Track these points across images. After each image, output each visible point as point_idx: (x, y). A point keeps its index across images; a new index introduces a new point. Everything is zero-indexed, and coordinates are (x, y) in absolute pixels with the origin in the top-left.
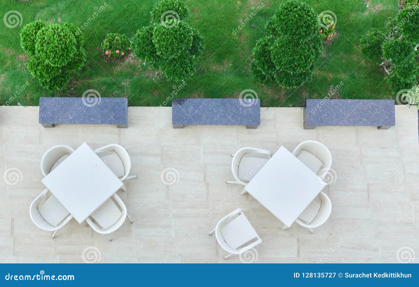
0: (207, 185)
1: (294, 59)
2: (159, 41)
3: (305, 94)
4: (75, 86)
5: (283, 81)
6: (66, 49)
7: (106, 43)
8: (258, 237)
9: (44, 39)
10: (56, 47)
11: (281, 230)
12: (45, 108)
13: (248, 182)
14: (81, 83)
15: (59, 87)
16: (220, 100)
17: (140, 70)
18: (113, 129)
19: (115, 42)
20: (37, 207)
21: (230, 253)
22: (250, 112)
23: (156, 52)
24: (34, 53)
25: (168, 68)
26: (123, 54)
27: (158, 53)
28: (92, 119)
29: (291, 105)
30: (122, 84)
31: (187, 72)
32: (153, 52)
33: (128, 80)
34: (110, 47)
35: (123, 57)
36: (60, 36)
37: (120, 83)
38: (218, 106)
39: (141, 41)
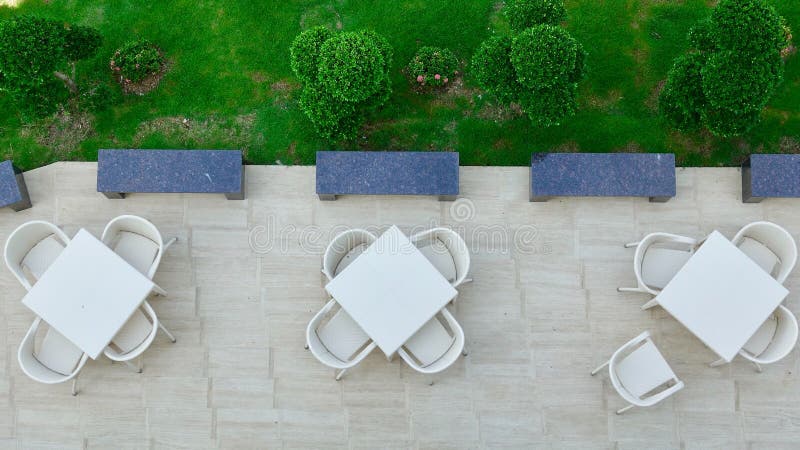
0: (588, 294)
1: (742, 89)
2: (522, 60)
3: (744, 147)
4: (370, 133)
5: (716, 125)
6: (368, 73)
7: (417, 62)
8: (676, 379)
9: (334, 56)
10: (355, 69)
11: (709, 367)
12: (325, 169)
13: (660, 290)
14: (378, 128)
15: (347, 135)
16: (609, 155)
17: (473, 106)
18: (432, 203)
19: (433, 60)
20: (316, 331)
21: (629, 404)
22: (659, 176)
23: (515, 78)
24: (314, 79)
25: (534, 104)
26: (446, 80)
27: (521, 80)
28: (402, 187)
29: (721, 164)
30: (445, 129)
31: (565, 110)
32: (511, 78)
33: (454, 123)
34: (426, 70)
35: (445, 85)
36: (359, 51)
37: (442, 127)
38: (607, 166)
39: (490, 59)
